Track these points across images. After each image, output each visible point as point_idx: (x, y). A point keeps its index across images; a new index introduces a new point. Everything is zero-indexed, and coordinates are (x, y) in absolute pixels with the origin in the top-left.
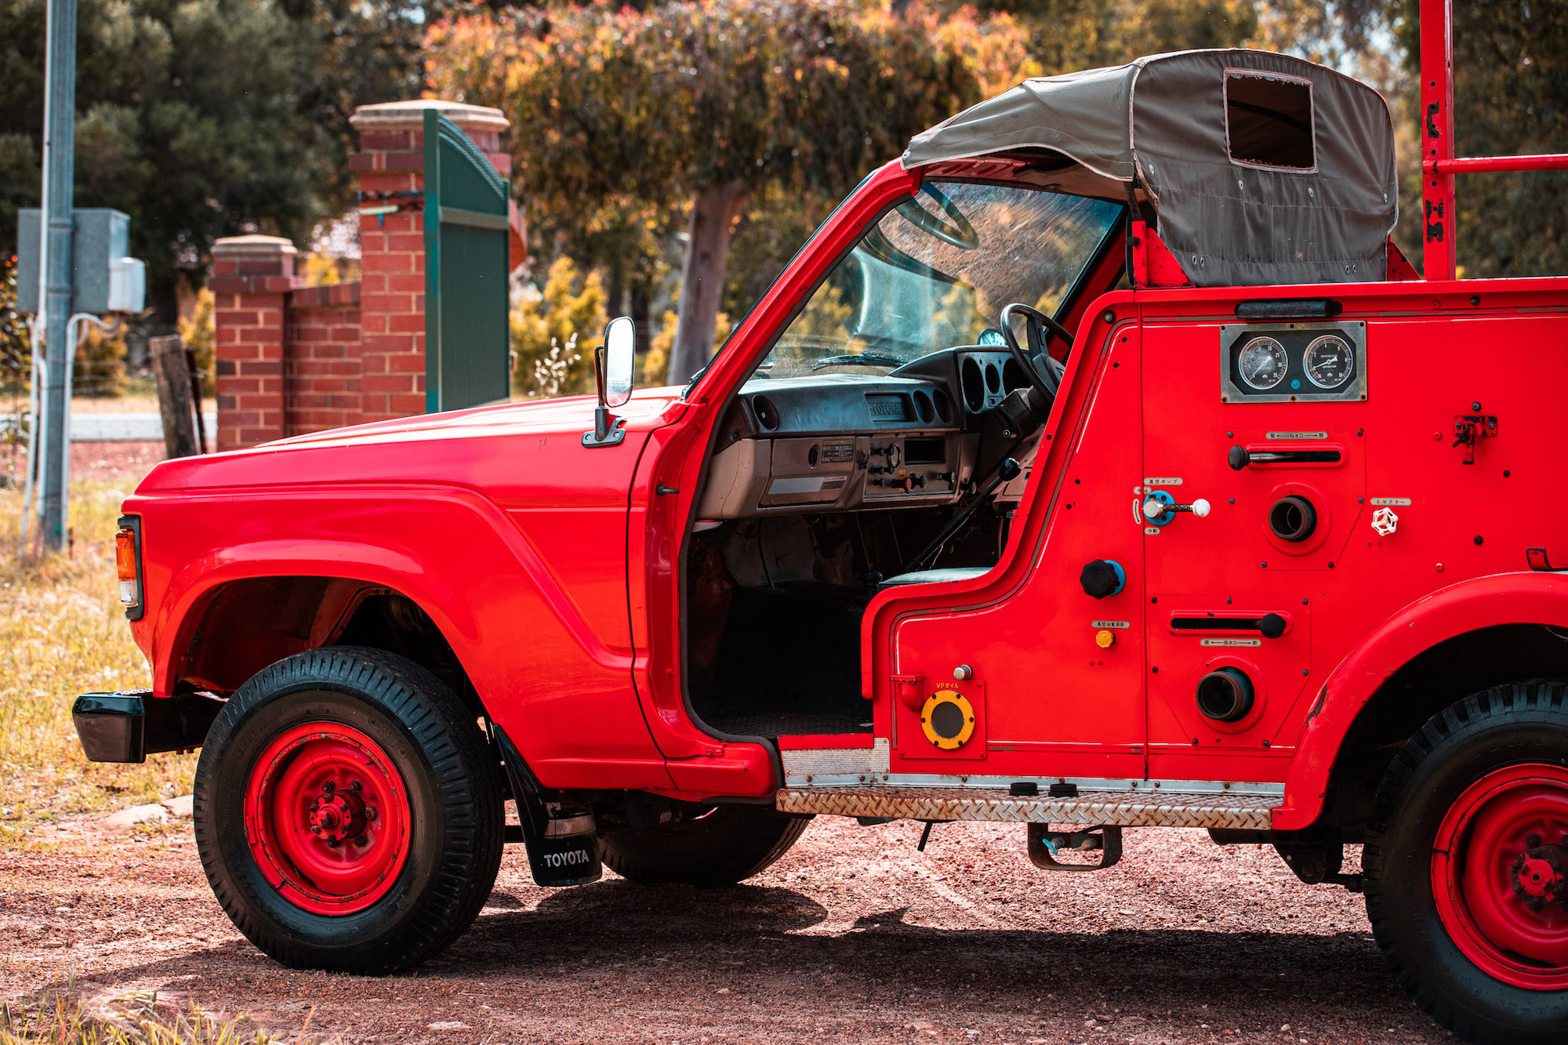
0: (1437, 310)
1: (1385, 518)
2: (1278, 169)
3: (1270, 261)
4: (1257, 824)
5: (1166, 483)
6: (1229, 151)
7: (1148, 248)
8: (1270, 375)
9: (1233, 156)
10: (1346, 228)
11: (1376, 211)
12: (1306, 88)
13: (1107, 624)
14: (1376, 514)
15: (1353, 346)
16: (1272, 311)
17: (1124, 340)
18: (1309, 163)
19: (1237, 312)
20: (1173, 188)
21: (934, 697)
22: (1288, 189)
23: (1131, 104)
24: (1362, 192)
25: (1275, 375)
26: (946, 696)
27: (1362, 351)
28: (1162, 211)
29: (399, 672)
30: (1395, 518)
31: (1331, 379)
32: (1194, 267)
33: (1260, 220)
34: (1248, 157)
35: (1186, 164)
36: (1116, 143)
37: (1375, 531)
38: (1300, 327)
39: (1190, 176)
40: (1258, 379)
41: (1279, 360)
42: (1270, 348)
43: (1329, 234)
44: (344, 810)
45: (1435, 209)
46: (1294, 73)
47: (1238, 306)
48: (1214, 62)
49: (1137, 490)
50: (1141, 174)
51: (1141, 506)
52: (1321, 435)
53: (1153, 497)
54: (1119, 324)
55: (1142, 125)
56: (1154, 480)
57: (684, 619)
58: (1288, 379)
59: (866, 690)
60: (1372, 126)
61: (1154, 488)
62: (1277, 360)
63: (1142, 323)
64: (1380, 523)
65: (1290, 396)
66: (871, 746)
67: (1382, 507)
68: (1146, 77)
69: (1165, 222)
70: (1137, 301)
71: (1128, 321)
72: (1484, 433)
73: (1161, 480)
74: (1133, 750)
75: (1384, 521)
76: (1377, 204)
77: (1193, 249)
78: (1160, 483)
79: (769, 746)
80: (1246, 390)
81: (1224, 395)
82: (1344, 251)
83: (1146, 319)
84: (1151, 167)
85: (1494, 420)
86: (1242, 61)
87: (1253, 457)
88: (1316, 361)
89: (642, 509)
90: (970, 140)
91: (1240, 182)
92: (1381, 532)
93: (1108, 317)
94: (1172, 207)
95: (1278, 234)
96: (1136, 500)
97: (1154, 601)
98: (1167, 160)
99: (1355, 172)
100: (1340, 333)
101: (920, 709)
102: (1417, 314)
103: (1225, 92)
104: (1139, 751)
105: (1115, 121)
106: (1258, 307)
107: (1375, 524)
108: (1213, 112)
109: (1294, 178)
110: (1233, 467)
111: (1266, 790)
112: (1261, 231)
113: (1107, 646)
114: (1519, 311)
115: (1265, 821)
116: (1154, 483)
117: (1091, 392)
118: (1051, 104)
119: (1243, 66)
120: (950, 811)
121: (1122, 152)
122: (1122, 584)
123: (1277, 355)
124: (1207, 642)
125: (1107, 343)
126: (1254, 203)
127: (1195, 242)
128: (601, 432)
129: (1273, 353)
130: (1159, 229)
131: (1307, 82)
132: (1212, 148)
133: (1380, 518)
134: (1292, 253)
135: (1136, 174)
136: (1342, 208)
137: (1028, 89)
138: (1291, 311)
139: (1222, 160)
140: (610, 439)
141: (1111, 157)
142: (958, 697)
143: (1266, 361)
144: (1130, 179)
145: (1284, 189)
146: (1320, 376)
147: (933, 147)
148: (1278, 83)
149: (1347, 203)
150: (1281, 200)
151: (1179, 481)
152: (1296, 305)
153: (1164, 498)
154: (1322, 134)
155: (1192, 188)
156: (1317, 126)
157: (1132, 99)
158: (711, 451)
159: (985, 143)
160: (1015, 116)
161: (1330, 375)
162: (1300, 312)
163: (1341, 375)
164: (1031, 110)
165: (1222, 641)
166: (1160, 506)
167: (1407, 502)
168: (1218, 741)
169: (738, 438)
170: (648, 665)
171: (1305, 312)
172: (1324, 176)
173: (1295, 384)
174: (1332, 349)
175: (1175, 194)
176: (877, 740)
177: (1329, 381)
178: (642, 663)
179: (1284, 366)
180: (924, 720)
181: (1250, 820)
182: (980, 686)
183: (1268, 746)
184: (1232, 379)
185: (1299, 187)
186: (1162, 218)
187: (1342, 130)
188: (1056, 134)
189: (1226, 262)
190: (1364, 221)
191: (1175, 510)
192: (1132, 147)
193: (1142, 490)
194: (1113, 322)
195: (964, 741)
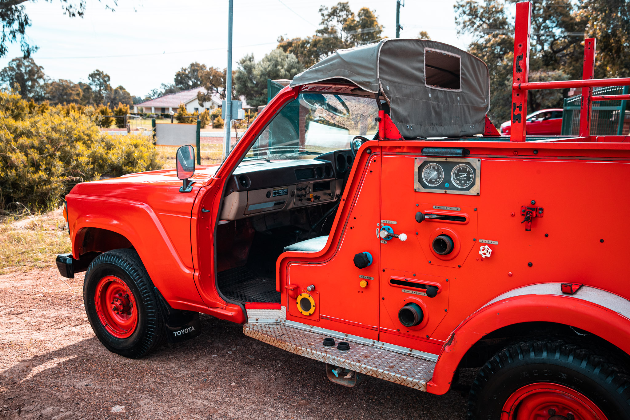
0: (516, 155)
1: (486, 250)
2: (446, 90)
3: (441, 125)
4: (420, 388)
5: (390, 223)
6: (425, 82)
7: (385, 122)
8: (436, 180)
9: (427, 84)
10: (471, 112)
11: (482, 106)
12: (459, 59)
13: (365, 277)
14: (482, 248)
15: (474, 170)
16: (438, 153)
17: (375, 161)
18: (458, 88)
19: (422, 152)
20: (399, 96)
21: (301, 295)
22: (449, 97)
23: (379, 58)
24: (478, 99)
25: (438, 180)
26: (305, 295)
27: (478, 172)
28: (392, 106)
29: (135, 262)
30: (490, 251)
31: (464, 184)
32: (407, 130)
33: (438, 110)
34: (434, 84)
35: (405, 86)
36: (371, 76)
37: (481, 255)
38: (450, 160)
39: (407, 91)
40: (430, 182)
41: (440, 174)
42: (436, 168)
43: (465, 114)
44: (120, 305)
45: (518, 107)
46: (455, 53)
47: (423, 149)
48: (420, 44)
49: (378, 224)
50: (382, 90)
51: (379, 232)
52: (458, 209)
53: (384, 229)
54: (373, 154)
55: (384, 68)
56: (385, 221)
57: (215, 256)
58: (443, 183)
59: (278, 288)
60: (482, 74)
61: (385, 224)
62: (439, 174)
63: (382, 154)
64: (483, 252)
65: (444, 190)
66: (280, 308)
67: (485, 244)
68: (386, 47)
69: (394, 111)
70: (379, 145)
71: (376, 153)
72: (536, 216)
73: (388, 221)
74: (374, 329)
75: (485, 252)
76: (483, 103)
77: (407, 122)
78: (388, 223)
79: (242, 307)
80: (425, 186)
81: (415, 187)
82: (470, 121)
83: (383, 153)
84: (387, 87)
85: (542, 209)
86: (433, 46)
87: (426, 217)
88: (457, 175)
89: (196, 218)
90: (315, 75)
91: (430, 94)
92: (484, 256)
93: (368, 151)
94: (398, 104)
95: (445, 115)
96: (378, 228)
97: (384, 271)
98: (396, 84)
99: (475, 91)
100: (468, 163)
101: (296, 299)
102: (506, 157)
103: (424, 57)
104: (376, 329)
105: (371, 66)
106: (431, 150)
107: (481, 252)
108: (419, 65)
109: (452, 93)
110: (417, 221)
111: (427, 355)
112: (438, 114)
113: (364, 287)
114: (558, 158)
115: (423, 387)
116: (385, 222)
117: (361, 182)
118: (345, 59)
119: (433, 48)
120: (298, 351)
121: (374, 80)
122: (371, 262)
123: (440, 171)
124: (405, 291)
125: (368, 162)
126: (435, 103)
127: (409, 119)
128: (185, 187)
129: (437, 171)
130: (390, 114)
131: (459, 57)
132: (418, 80)
133: (483, 250)
134: (450, 121)
135: (379, 90)
136: (470, 105)
137: (338, 54)
138: (446, 153)
139: (422, 85)
140: (187, 190)
141: (369, 82)
142: (309, 297)
143: (434, 174)
144: (377, 92)
145: (448, 97)
146: (458, 182)
147: (301, 79)
148: (447, 56)
149: (472, 103)
150: (447, 102)
151: (395, 223)
152: (449, 150)
153: (389, 229)
154: (463, 77)
155: (408, 96)
156: (462, 74)
157: (379, 56)
158: (223, 196)
159: (320, 77)
160: (331, 65)
161: (463, 182)
162: (450, 154)
163: (468, 182)
164: (337, 62)
165: (411, 291)
166: (386, 233)
167: (496, 243)
168: (408, 332)
169: (233, 191)
170: (199, 275)
171: (452, 154)
172: (464, 93)
173: (447, 185)
174: (464, 170)
175: (400, 99)
176: (282, 307)
177: (462, 185)
178: (197, 274)
179: (442, 176)
180: (297, 303)
181: (417, 385)
182: (317, 294)
183: (429, 338)
184: (419, 181)
185: (454, 97)
186: (392, 109)
187: (471, 76)
188: (347, 72)
189: (422, 126)
190: (478, 110)
191: (393, 236)
192: (378, 77)
193: (380, 225)
194: (370, 153)
195: (311, 313)
